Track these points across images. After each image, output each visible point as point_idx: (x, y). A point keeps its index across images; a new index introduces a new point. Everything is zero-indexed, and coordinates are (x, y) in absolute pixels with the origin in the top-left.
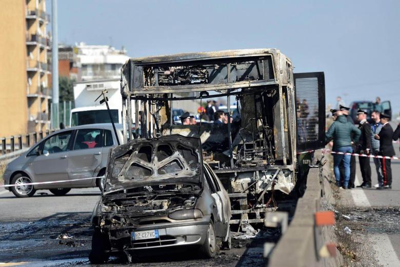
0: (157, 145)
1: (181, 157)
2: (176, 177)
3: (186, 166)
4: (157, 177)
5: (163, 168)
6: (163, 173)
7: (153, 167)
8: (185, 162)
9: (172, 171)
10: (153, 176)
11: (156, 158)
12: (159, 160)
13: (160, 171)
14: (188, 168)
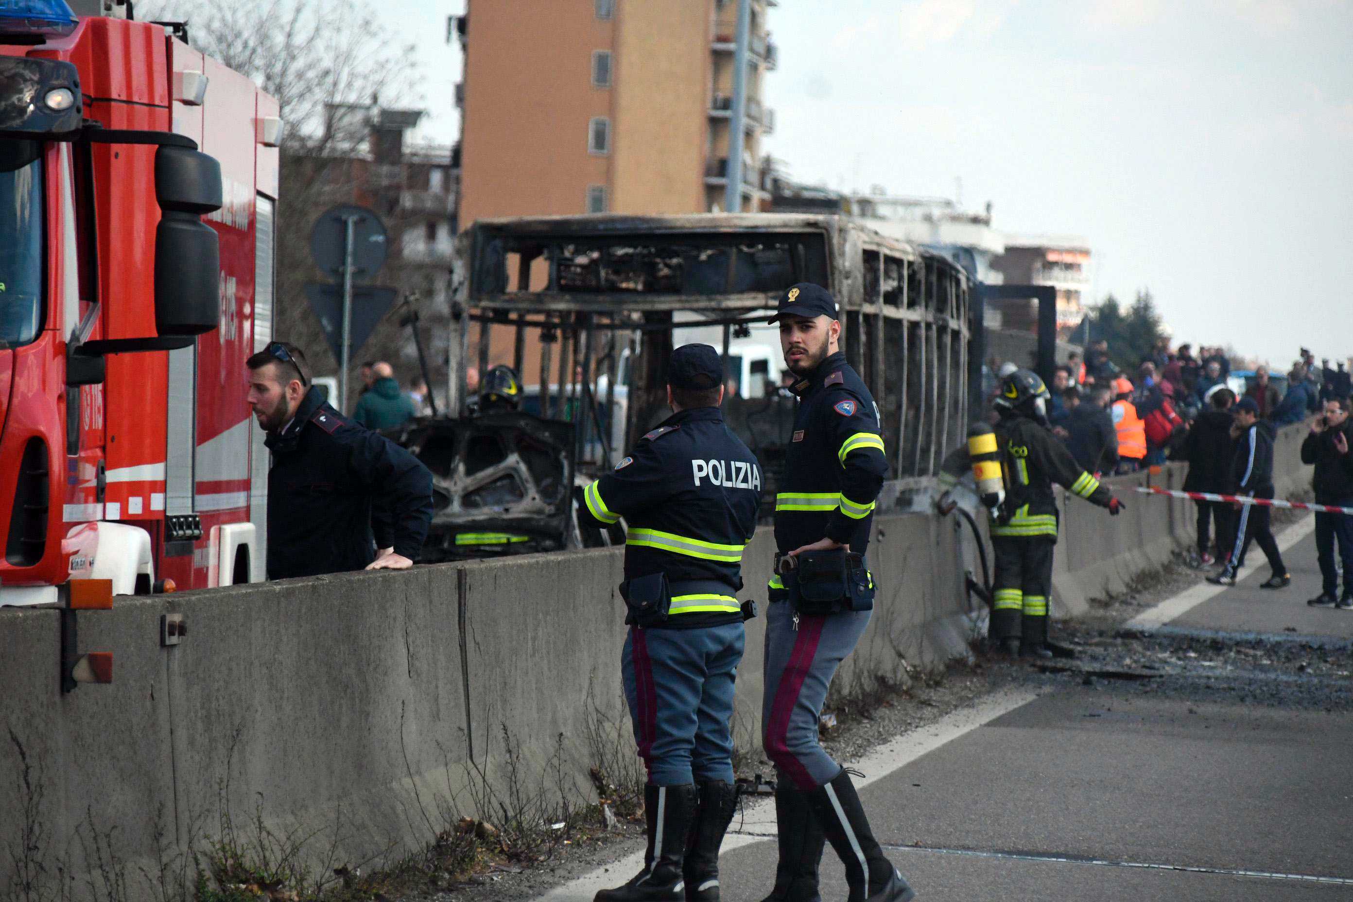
0: (467, 434)
1: (523, 467)
2: (506, 516)
3: (532, 491)
4: (459, 515)
5: (478, 491)
6: (475, 505)
7: (453, 489)
8: (530, 479)
9: (498, 502)
10: (449, 510)
11: (461, 468)
12: (469, 472)
13: (469, 500)
14: (537, 497)
